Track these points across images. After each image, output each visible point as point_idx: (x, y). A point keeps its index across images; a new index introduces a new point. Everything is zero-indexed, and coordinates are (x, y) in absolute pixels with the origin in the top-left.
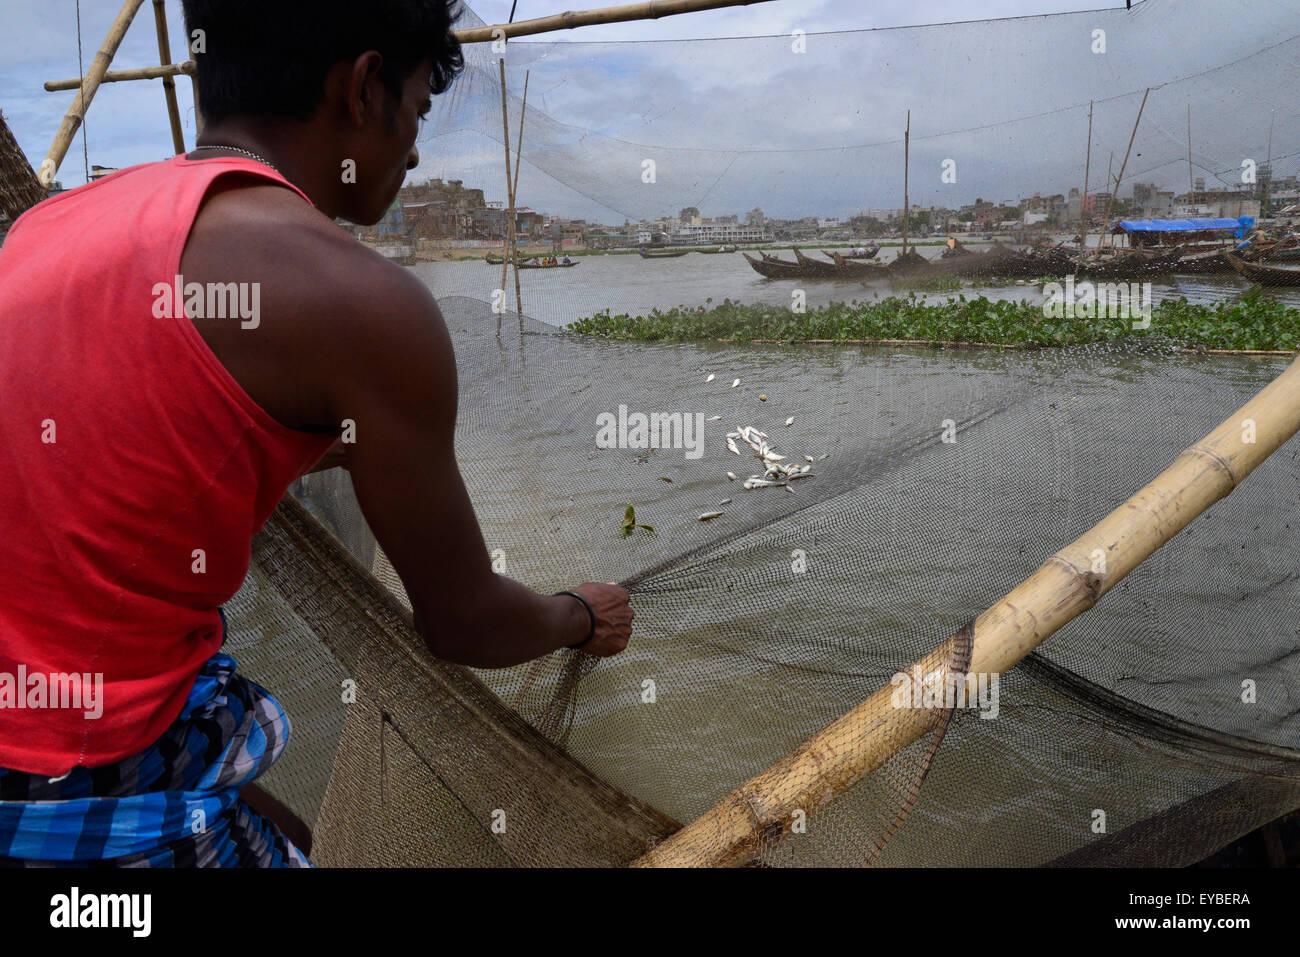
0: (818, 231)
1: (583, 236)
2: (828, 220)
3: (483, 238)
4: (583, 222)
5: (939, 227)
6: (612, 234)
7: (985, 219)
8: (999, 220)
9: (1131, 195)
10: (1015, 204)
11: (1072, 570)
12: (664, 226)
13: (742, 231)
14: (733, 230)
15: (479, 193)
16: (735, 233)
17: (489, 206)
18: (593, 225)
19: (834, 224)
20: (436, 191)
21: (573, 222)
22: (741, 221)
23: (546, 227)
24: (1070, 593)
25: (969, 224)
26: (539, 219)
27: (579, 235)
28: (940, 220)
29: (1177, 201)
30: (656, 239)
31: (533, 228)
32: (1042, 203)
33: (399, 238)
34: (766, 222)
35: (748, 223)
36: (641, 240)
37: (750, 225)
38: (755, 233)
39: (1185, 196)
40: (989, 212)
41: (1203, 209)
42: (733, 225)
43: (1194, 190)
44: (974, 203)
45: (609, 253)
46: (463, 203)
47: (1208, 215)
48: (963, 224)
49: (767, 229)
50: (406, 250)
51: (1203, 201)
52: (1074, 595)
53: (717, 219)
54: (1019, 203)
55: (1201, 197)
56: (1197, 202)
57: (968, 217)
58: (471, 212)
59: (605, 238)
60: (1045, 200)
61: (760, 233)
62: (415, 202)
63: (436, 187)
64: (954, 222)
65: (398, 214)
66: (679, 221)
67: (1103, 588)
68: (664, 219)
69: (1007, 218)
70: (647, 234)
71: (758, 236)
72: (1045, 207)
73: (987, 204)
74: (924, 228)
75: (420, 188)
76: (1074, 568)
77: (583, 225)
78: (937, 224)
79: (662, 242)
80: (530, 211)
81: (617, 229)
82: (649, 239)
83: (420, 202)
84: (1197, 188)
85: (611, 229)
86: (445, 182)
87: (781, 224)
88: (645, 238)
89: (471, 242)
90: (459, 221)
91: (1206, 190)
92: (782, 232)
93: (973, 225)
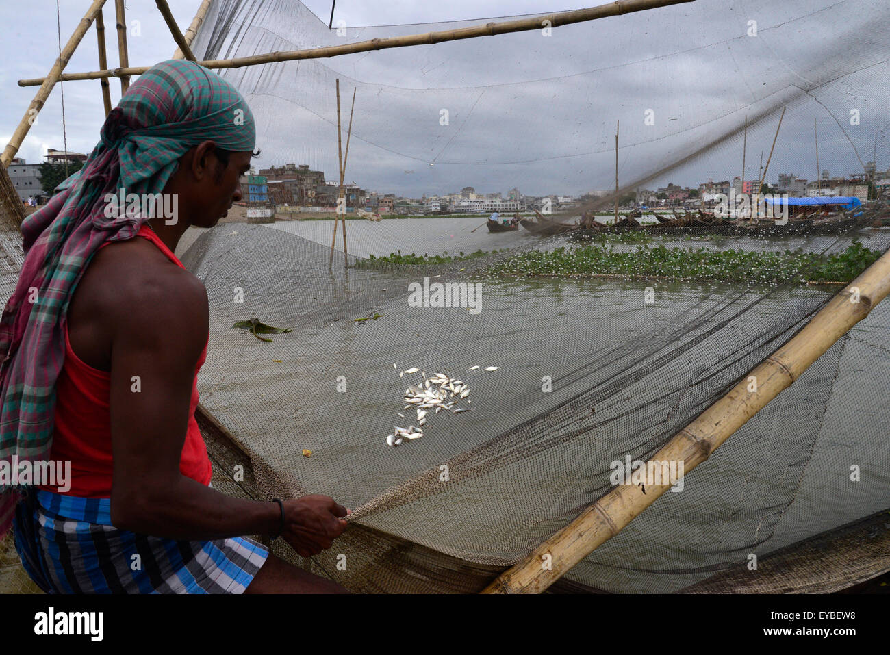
0: (558, 204)
1: (393, 205)
2: (565, 197)
3: (323, 205)
4: (394, 196)
5: (642, 202)
6: (414, 204)
7: (675, 197)
8: (684, 199)
9: (776, 181)
10: (696, 187)
11: (693, 439)
12: (450, 200)
13: (505, 204)
14: (498, 203)
15: (321, 174)
16: (499, 205)
17: (327, 183)
18: (400, 198)
19: (569, 200)
20: (290, 172)
21: (386, 196)
22: (505, 197)
23: (367, 199)
24: (692, 453)
25: (663, 201)
26: (362, 193)
27: (390, 204)
28: (643, 198)
29: (809, 186)
30: (444, 208)
31: (358, 199)
32: (714, 186)
33: (264, 204)
34: (521, 198)
35: (508, 198)
36: (433, 209)
37: (511, 200)
38: (513, 205)
39: (815, 182)
40: (677, 193)
41: (828, 192)
42: (498, 199)
43: (821, 179)
44: (667, 187)
45: (411, 217)
46: (309, 181)
47: (832, 196)
48: (659, 200)
49: (522, 202)
50: (268, 213)
51: (828, 186)
52: (694, 454)
53: (487, 195)
54: (699, 187)
55: (826, 184)
56: (823, 187)
57: (663, 196)
58: (314, 187)
59: (408, 207)
60: (717, 185)
61: (517, 205)
62: (276, 180)
63: (290, 170)
64: (653, 199)
65: (263, 187)
66: (460, 197)
67: (712, 449)
68: (450, 195)
69: (690, 197)
70: (437, 204)
71: (515, 207)
72: (717, 190)
73: (676, 187)
74: (632, 203)
75: (279, 170)
76: (695, 437)
77: (392, 198)
78: (641, 201)
79: (448, 210)
80: (356, 187)
81: (418, 201)
82: (439, 208)
83: (280, 180)
84: (823, 177)
85: (412, 201)
86: (297, 166)
87: (532, 200)
88: (436, 207)
89: (314, 208)
90: (306, 194)
91: (830, 179)
92: (532, 205)
93: (666, 202)
